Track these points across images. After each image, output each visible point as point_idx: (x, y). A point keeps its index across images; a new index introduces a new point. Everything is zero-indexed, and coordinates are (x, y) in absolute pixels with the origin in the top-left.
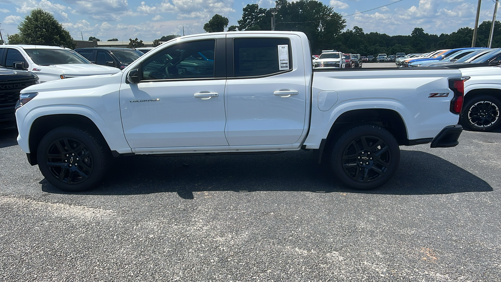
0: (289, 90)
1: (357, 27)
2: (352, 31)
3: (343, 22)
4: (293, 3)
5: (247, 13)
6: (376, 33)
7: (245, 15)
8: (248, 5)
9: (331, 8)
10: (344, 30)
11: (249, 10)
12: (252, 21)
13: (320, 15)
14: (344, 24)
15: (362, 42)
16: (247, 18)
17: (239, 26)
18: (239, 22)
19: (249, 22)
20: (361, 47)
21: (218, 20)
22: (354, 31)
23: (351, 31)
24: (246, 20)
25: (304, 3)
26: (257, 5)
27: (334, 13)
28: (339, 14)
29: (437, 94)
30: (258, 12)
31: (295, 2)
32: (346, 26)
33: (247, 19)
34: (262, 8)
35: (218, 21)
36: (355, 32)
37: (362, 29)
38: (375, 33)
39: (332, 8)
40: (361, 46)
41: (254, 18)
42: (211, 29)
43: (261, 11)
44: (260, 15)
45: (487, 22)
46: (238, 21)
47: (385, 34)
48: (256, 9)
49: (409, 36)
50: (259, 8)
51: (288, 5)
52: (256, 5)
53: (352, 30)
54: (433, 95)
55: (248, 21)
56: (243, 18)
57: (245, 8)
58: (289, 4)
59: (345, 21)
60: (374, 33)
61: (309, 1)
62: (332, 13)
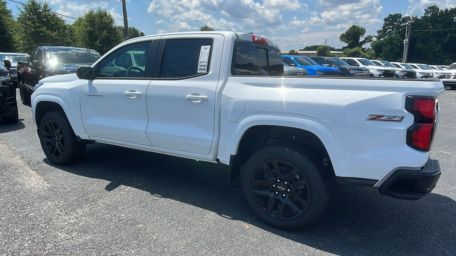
0: (200, 95)
4: (446, 10)
5: (388, 22)
7: (386, 25)
8: (390, 15)
11: (391, 19)
12: (393, 30)
16: (387, 27)
17: (378, 35)
18: (379, 32)
19: (390, 32)
21: (355, 30)
26: (401, 14)
29: (383, 116)
30: (401, 22)
31: (449, 9)
33: (387, 29)
35: (355, 32)
41: (395, 27)
42: (346, 39)
43: (405, 20)
44: (403, 24)
46: (377, 31)
48: (399, 19)
50: (402, 17)
51: (440, 12)
52: (399, 14)
54: (376, 118)
55: (388, 31)
56: (383, 27)
57: (386, 18)
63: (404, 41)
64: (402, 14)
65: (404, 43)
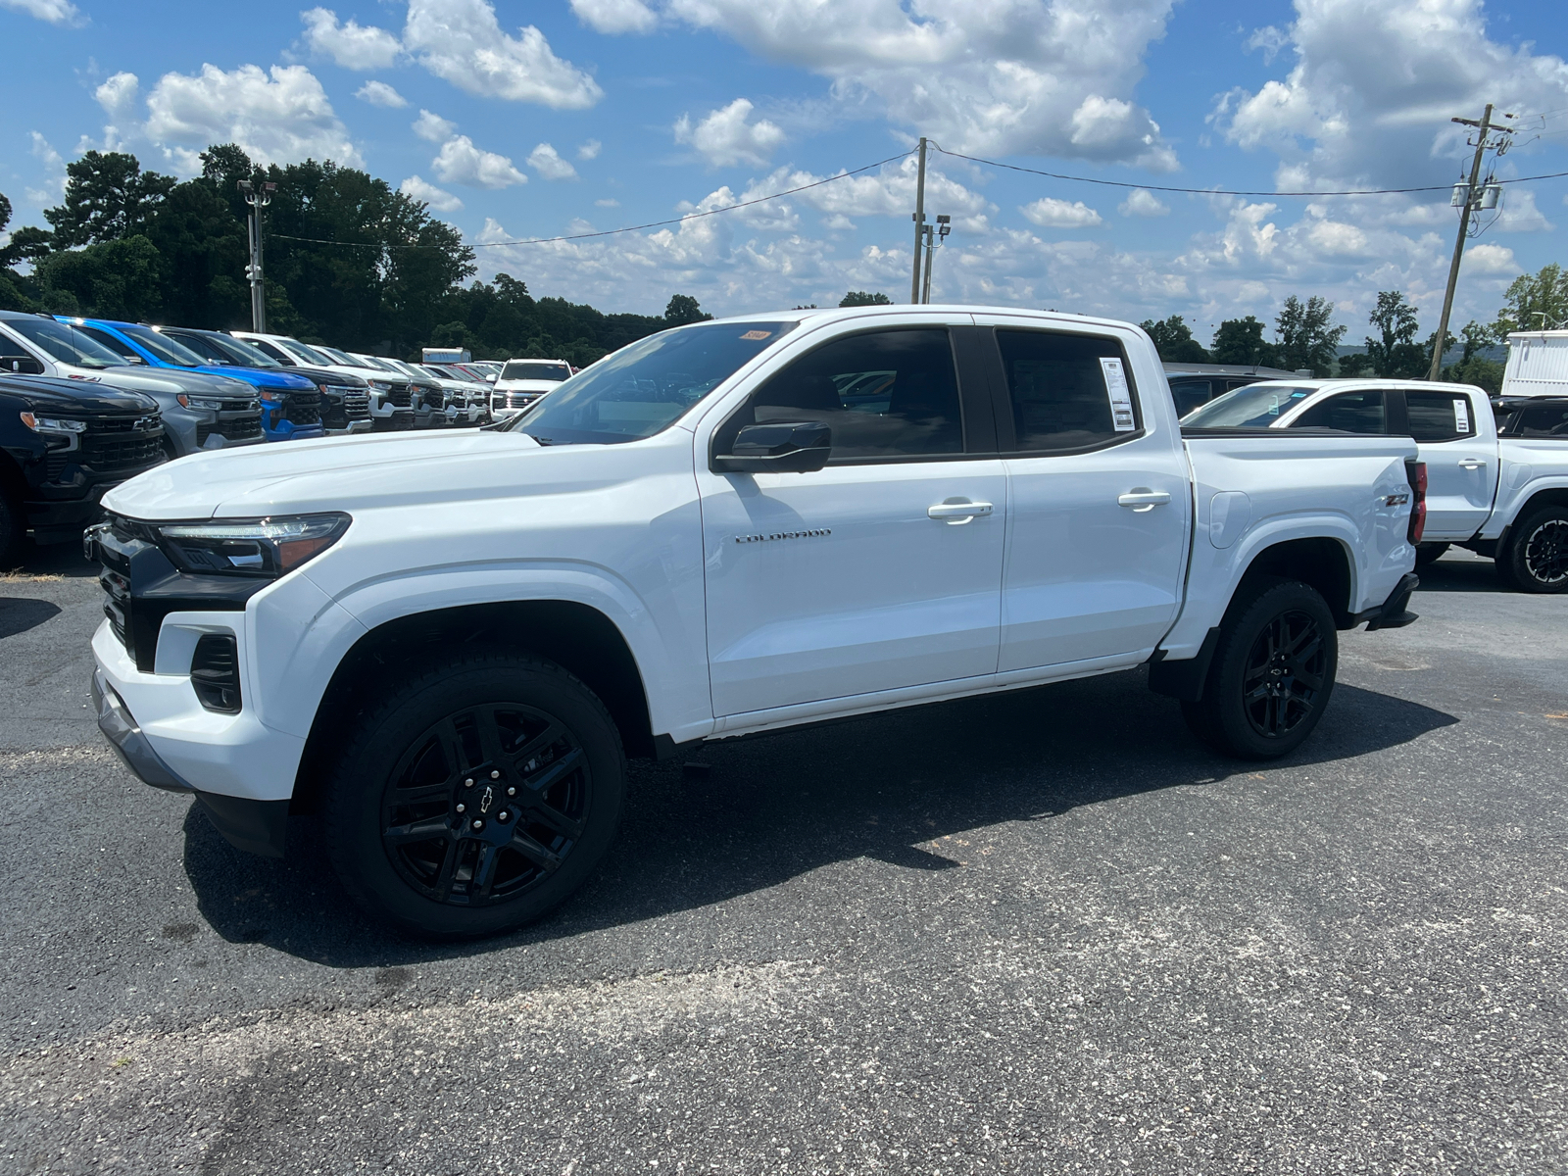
0: (1151, 492)
1: (507, 276)
2: (492, 289)
3: (465, 256)
5: (87, 182)
6: (561, 300)
7: (75, 195)
8: (92, 155)
9: (419, 203)
10: (466, 284)
11: (98, 173)
13: (381, 225)
14: (468, 263)
15: (528, 328)
16: (88, 202)
17: (53, 230)
18: (53, 216)
20: (534, 345)
22: (497, 288)
23: (488, 287)
24: (83, 214)
25: (319, 174)
26: (134, 158)
27: (433, 222)
28: (448, 228)
29: (1395, 497)
30: (139, 188)
31: (282, 168)
32: (476, 269)
33: (89, 209)
34: (154, 171)
36: (501, 293)
37: (523, 284)
38: (556, 299)
39: (422, 204)
40: (533, 341)
41: (120, 208)
43: (152, 184)
44: (148, 198)
45: (857, 296)
46: (46, 212)
47: (587, 308)
48: (131, 175)
49: (658, 318)
50: (143, 170)
52: (127, 157)
53: (492, 285)
55: (92, 216)
56: (68, 201)
57: (75, 163)
58: (258, 170)
59: (472, 252)
60: (554, 299)
61: (336, 172)
62: (425, 222)
63: (249, 272)
64: (137, 160)
65: (248, 276)
